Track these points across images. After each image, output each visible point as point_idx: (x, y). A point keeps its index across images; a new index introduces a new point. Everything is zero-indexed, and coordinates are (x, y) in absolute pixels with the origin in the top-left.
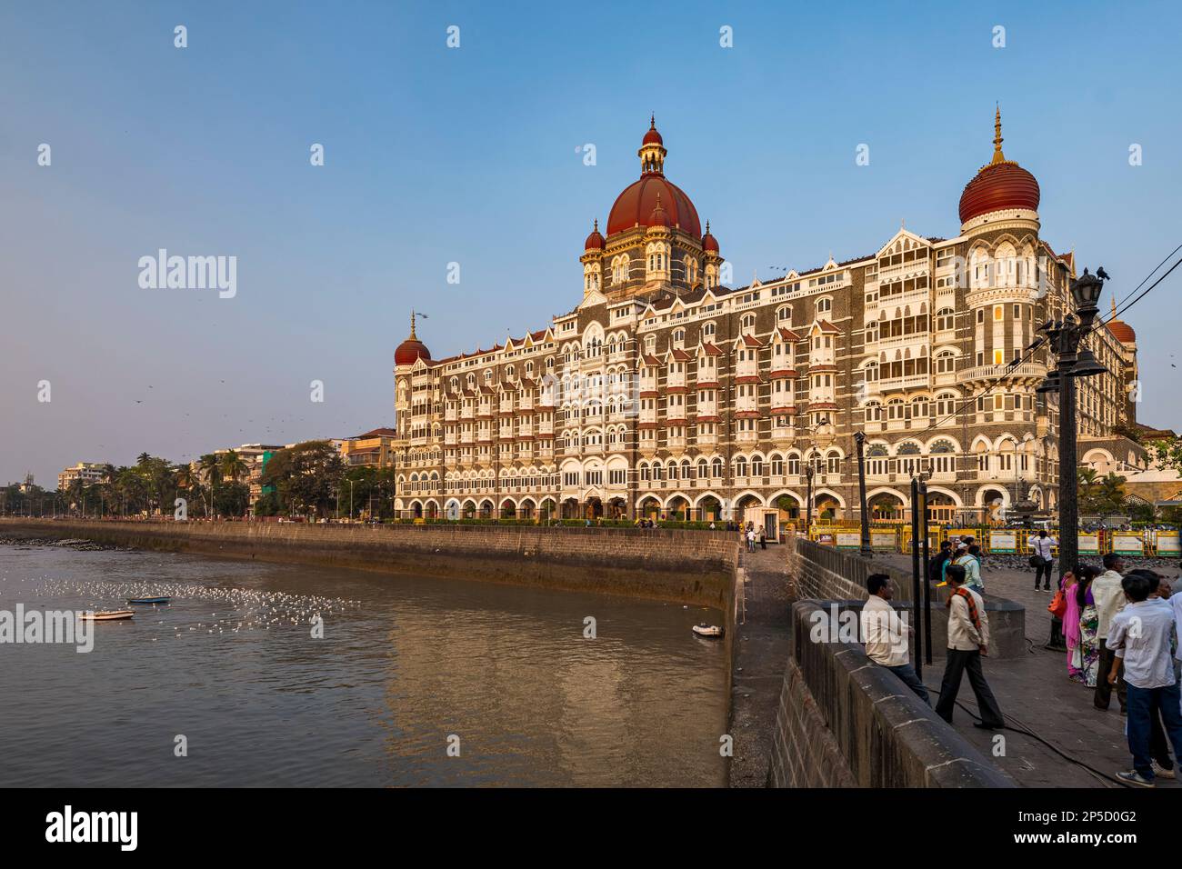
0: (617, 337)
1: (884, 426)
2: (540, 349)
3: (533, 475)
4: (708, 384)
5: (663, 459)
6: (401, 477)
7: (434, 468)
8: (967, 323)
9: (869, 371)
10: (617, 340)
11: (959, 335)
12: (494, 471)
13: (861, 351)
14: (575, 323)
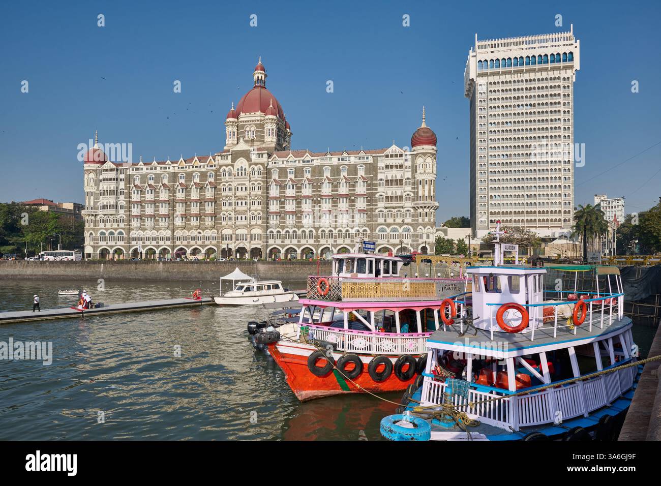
1: (385, 221)
2: (204, 167)
3: (199, 235)
4: (308, 196)
5: (283, 230)
6: (91, 233)
7: (120, 228)
8: (416, 184)
9: (380, 198)
10: (256, 169)
11: (413, 188)
12: (170, 232)
13: (376, 189)
14: (230, 157)
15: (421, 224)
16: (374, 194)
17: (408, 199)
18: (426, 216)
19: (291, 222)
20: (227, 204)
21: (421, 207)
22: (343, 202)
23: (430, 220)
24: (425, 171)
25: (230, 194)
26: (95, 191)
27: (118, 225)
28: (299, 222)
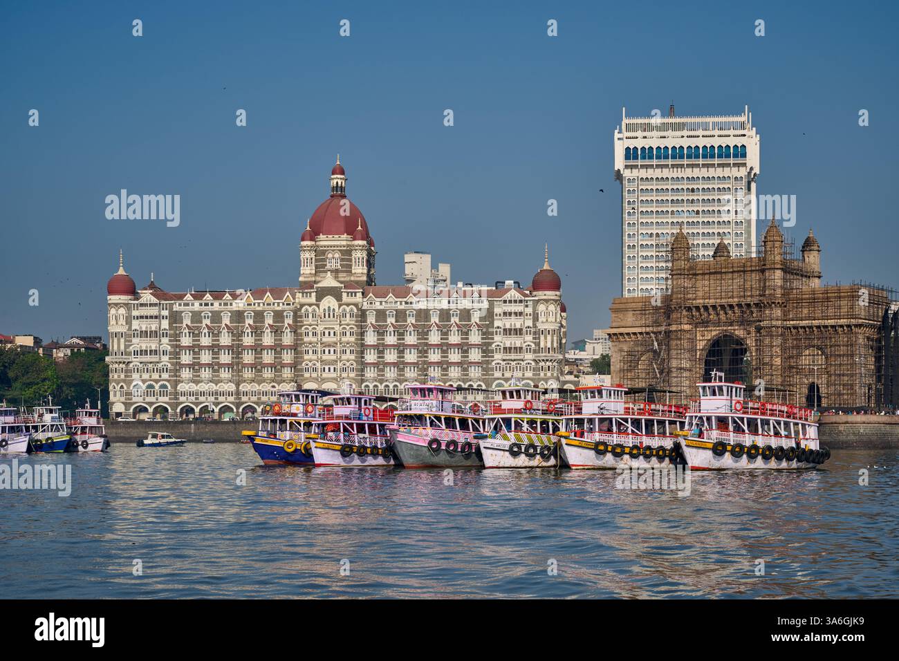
0: (348, 309)
1: (503, 375)
2: (278, 305)
3: (273, 390)
4: (413, 345)
5: (381, 384)
6: (122, 386)
7: (163, 380)
8: (537, 334)
9: (496, 349)
10: (348, 311)
11: (534, 338)
12: (234, 386)
13: (493, 339)
14: (314, 295)
15: (543, 379)
16: (490, 344)
17: (529, 350)
18: (549, 370)
19: (392, 375)
20: (311, 352)
21: (543, 360)
22: (454, 353)
23: (552, 374)
24: (547, 320)
25: (314, 339)
26: (126, 331)
27: (160, 376)
28: (401, 375)
